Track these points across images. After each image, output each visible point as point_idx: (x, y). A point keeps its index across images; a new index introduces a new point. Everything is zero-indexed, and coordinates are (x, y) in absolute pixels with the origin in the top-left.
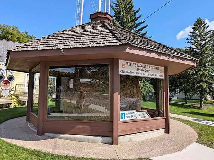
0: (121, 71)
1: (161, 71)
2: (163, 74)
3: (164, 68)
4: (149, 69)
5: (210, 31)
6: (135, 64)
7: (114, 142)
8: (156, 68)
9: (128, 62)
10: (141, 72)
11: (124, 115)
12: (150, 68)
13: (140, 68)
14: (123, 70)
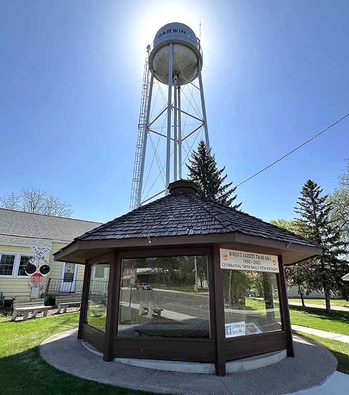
0: (224, 265)
1: (274, 261)
2: (277, 266)
3: (277, 257)
4: (259, 260)
5: (326, 197)
6: (241, 253)
7: (220, 371)
8: (267, 259)
9: (232, 251)
10: (248, 265)
11: (230, 329)
12: (259, 258)
13: (246, 258)
14: (227, 262)
